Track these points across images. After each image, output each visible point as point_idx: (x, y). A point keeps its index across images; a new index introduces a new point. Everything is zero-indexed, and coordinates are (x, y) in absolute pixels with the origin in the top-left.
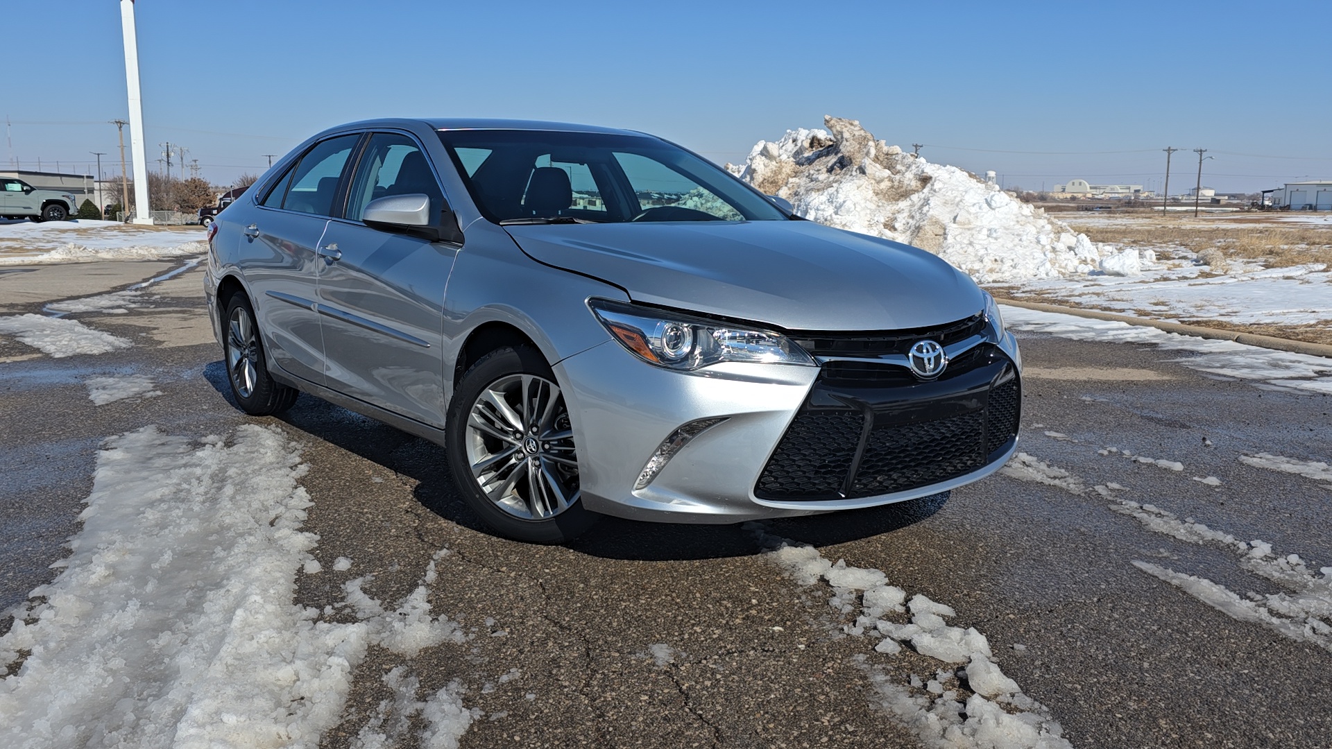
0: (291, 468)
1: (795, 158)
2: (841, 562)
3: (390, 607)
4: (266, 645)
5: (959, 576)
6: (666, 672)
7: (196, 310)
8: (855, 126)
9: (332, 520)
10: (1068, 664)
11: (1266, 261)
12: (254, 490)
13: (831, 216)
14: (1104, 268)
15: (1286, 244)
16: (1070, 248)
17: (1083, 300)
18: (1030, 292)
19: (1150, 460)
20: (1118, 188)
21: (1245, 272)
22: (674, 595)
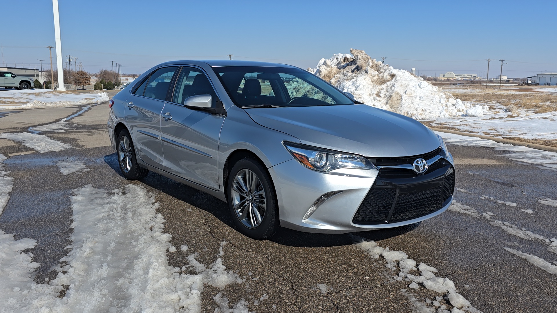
0: (152, 204)
1: (337, 66)
2: (387, 248)
3: (208, 267)
4: (163, 284)
5: (435, 254)
6: (326, 296)
7: (94, 131)
8: (363, 53)
9: (175, 228)
10: (487, 293)
11: (534, 110)
12: (141, 215)
13: (354, 91)
14: (468, 113)
15: (542, 102)
16: (453, 105)
17: (461, 127)
18: (438, 124)
19: (502, 202)
20: (467, 76)
21: (527, 115)
22: (322, 262)
